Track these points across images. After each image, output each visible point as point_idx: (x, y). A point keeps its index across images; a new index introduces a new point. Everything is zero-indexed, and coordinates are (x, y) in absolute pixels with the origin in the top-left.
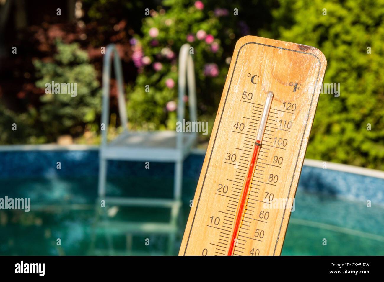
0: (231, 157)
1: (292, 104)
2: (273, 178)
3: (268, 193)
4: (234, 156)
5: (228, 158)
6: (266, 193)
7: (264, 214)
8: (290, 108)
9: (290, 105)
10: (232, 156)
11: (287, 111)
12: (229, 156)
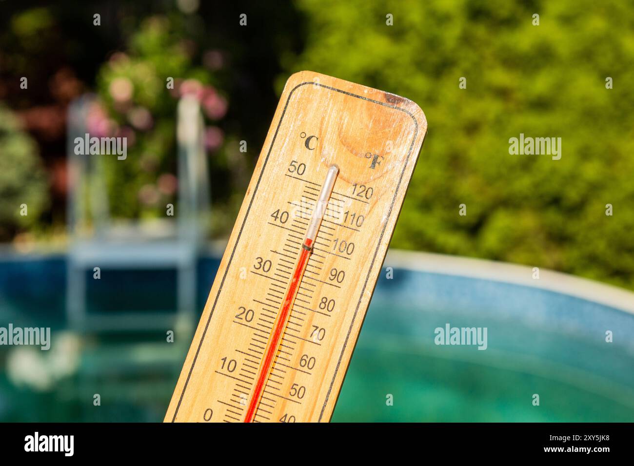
0: (262, 264)
1: (367, 187)
2: (327, 304)
3: (317, 328)
4: (268, 264)
5: (258, 266)
6: (314, 326)
7: (308, 360)
8: (363, 194)
9: (363, 188)
10: (265, 263)
11: (358, 198)
12: (260, 263)
